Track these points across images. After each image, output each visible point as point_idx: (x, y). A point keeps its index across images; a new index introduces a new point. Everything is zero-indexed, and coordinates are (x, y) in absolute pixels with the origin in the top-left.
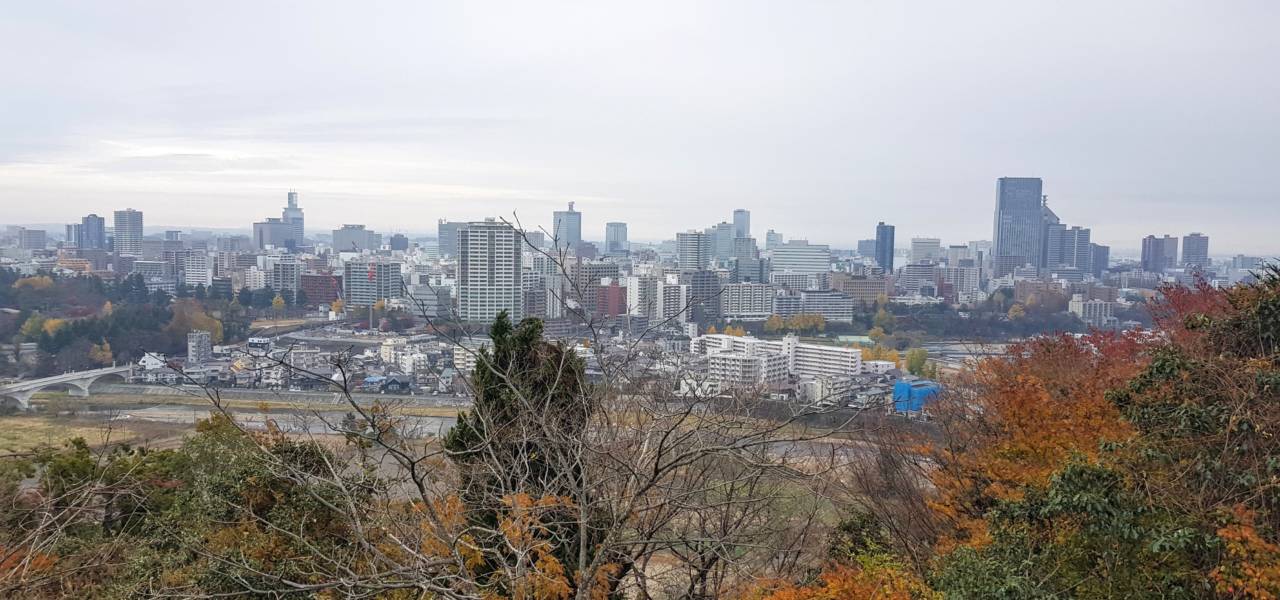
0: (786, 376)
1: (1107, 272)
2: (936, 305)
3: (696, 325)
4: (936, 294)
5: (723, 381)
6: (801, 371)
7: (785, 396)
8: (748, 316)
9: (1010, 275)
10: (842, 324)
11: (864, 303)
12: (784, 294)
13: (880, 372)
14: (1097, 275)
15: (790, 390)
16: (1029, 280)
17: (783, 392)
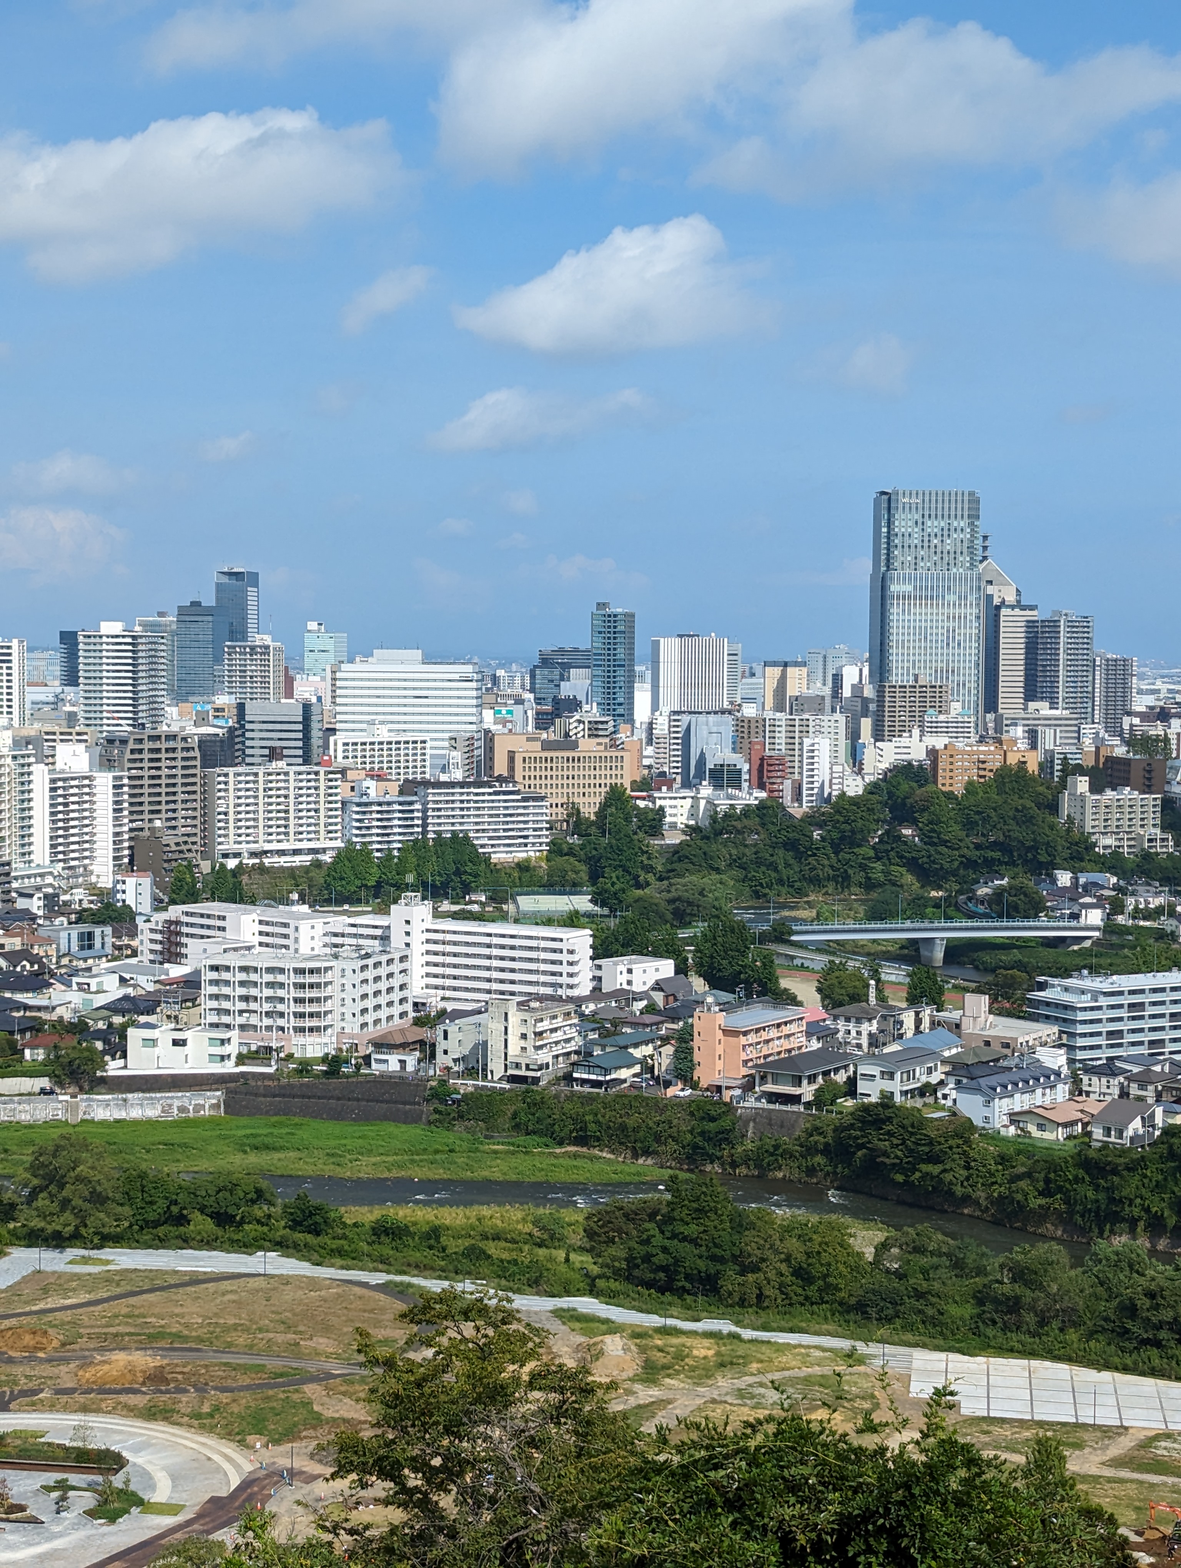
0: (409, 1007)
1: (1136, 721)
2: (747, 811)
3: (147, 881)
4: (745, 785)
5: (242, 1027)
6: (441, 993)
7: (412, 1060)
8: (282, 853)
9: (916, 732)
10: (523, 867)
11: (574, 811)
12: (372, 793)
13: (637, 987)
14: (1114, 728)
15: (422, 1043)
16: (960, 745)
17: (403, 1046)
